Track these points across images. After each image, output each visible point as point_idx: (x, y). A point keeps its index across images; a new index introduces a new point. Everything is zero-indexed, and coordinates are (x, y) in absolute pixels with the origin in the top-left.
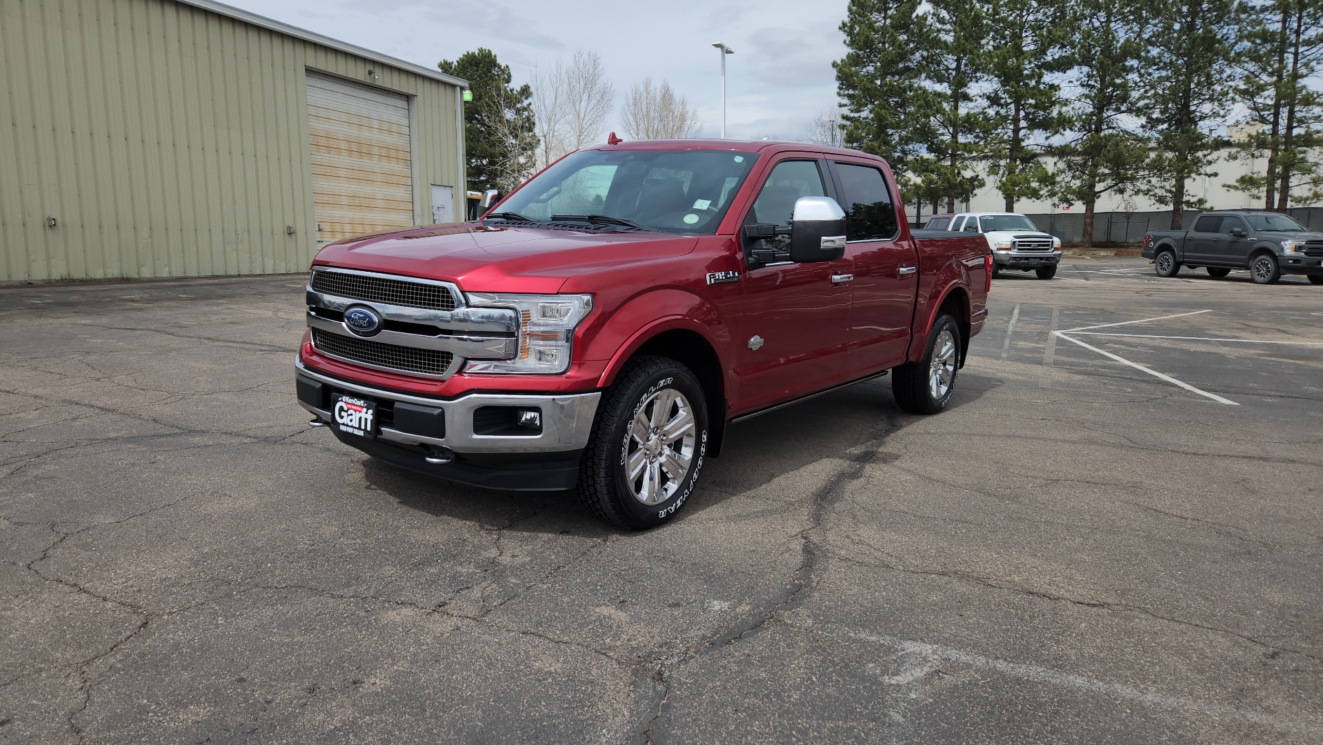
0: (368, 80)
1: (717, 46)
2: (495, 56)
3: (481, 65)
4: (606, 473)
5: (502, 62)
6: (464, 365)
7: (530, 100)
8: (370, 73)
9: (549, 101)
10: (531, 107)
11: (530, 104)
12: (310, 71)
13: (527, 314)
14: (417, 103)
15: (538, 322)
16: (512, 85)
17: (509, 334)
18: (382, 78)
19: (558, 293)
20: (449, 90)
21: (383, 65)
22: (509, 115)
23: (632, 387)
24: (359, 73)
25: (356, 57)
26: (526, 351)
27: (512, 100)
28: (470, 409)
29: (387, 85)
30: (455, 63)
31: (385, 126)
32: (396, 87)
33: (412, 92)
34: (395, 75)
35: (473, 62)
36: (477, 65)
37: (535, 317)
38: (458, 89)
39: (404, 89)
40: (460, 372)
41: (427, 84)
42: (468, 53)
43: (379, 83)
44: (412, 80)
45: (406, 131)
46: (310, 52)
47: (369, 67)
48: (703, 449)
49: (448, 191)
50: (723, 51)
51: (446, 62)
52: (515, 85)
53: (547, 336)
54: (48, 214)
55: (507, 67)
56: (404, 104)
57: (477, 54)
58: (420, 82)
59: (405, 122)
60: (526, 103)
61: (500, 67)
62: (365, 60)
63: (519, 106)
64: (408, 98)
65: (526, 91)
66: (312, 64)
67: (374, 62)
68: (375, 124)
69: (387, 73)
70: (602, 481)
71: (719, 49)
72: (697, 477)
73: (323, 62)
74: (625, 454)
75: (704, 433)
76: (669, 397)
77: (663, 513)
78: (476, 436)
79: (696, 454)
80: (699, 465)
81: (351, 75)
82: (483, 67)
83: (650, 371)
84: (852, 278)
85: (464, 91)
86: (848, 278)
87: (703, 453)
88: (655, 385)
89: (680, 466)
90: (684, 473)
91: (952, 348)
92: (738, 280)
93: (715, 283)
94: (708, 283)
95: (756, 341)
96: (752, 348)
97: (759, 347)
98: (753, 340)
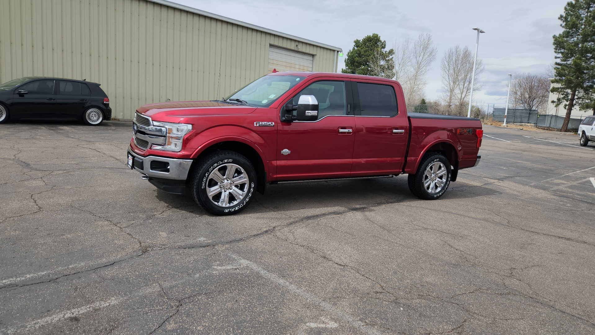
0: (296, 49)
1: (475, 29)
2: (380, 37)
3: (372, 41)
4: (196, 190)
5: (382, 39)
6: (151, 146)
7: (393, 56)
8: (297, 46)
9: (401, 56)
11: (393, 58)
12: (271, 45)
13: (170, 130)
14: (316, 58)
15: (175, 133)
16: (385, 49)
17: (165, 136)
18: (302, 48)
19: (179, 123)
20: (332, 52)
21: (303, 43)
22: (382, 63)
23: (210, 161)
24: (292, 46)
25: (291, 40)
26: (170, 143)
27: (384, 56)
28: (150, 161)
29: (304, 51)
30: (361, 40)
31: (302, 68)
32: (307, 52)
33: (314, 53)
34: (308, 46)
35: (369, 40)
36: (371, 41)
37: (175, 131)
38: (336, 52)
39: (311, 52)
40: (150, 148)
41: (322, 50)
42: (368, 36)
43: (300, 50)
44: (315, 48)
45: (311, 69)
46: (272, 38)
47: (297, 43)
48: (252, 190)
50: (478, 32)
51: (357, 40)
52: (387, 49)
53: (178, 138)
54: (168, 98)
55: (385, 41)
56: (311, 58)
57: (371, 36)
58: (319, 49)
59: (311, 66)
60: (391, 57)
61: (381, 41)
62: (295, 41)
63: (387, 59)
64: (313, 56)
65: (391, 52)
66: (272, 43)
67: (299, 42)
68: (297, 67)
69: (304, 46)
70: (195, 193)
71: (477, 31)
72: (248, 200)
73: (277, 42)
74: (205, 185)
75: (253, 184)
76: (232, 167)
77: (227, 211)
78: (151, 171)
79: (249, 191)
80: (250, 196)
81: (288, 47)
82: (373, 42)
83: (221, 156)
84: (352, 131)
85: (339, 53)
86: (349, 131)
87: (252, 191)
88: (222, 161)
89: (240, 195)
90: (242, 197)
91: (444, 171)
92: (274, 126)
93: (259, 126)
94: (255, 125)
95: (286, 151)
96: (284, 154)
97: (288, 153)
98: (284, 150)
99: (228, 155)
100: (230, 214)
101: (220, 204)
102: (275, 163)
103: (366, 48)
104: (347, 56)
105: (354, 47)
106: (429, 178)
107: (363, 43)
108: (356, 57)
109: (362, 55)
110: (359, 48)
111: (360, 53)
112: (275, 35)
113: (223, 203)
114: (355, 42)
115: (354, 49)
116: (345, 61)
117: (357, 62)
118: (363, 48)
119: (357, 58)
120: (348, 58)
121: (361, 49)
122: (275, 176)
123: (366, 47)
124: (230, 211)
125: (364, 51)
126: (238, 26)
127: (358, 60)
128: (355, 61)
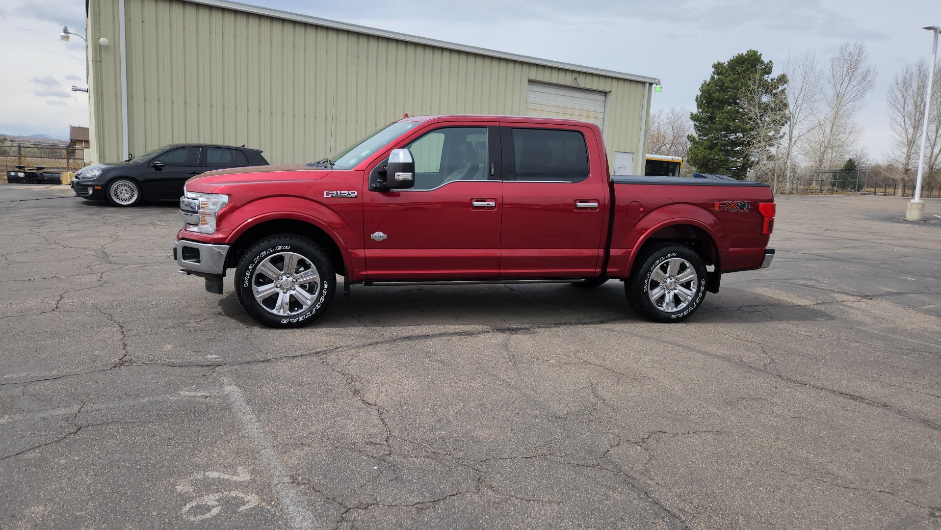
0: (574, 85)
1: (929, 28)
2: (761, 55)
3: (746, 63)
5: (765, 59)
6: (186, 227)
7: (785, 86)
8: (575, 79)
9: (798, 85)
10: (785, 91)
11: (785, 89)
12: (531, 82)
13: (203, 203)
14: (611, 97)
15: (210, 208)
16: (772, 76)
17: (198, 213)
18: (583, 82)
20: (640, 86)
21: (586, 74)
22: (765, 99)
23: (255, 247)
24: (568, 80)
25: (566, 70)
26: (203, 222)
27: (768, 88)
28: (181, 247)
29: (588, 86)
30: (727, 63)
31: (585, 113)
32: (595, 87)
33: (607, 90)
35: (741, 61)
36: (743, 63)
37: (210, 205)
38: (648, 84)
39: (602, 88)
40: (185, 230)
41: (621, 83)
42: (739, 54)
43: (582, 85)
44: (609, 81)
45: (602, 116)
46: (533, 70)
47: (575, 76)
49: (630, 156)
50: (935, 32)
51: (719, 64)
52: (775, 74)
53: (212, 215)
55: (771, 62)
56: (602, 98)
57: (744, 54)
58: (615, 82)
59: (602, 110)
60: (781, 88)
61: (762, 62)
62: (573, 71)
63: (774, 91)
64: (605, 93)
65: (783, 79)
66: (533, 77)
67: (579, 73)
68: (577, 112)
69: (589, 78)
71: (932, 31)
72: (318, 307)
73: (541, 75)
74: (250, 282)
75: (325, 283)
76: (292, 257)
77: (285, 321)
78: (183, 261)
79: (320, 294)
80: (321, 301)
81: (561, 82)
82: (748, 64)
83: (272, 240)
84: (494, 205)
85: (654, 86)
86: (488, 204)
87: (324, 294)
88: (274, 248)
89: (307, 299)
90: (309, 303)
91: (692, 274)
92: (356, 197)
93: (332, 197)
94: (325, 196)
95: (379, 235)
96: (376, 239)
97: (382, 239)
98: (376, 234)
99: (283, 239)
100: (290, 326)
101: (274, 311)
102: (361, 253)
103: (735, 76)
104: (701, 91)
105: (713, 74)
106: (660, 284)
107: (729, 67)
108: (715, 92)
109: (727, 87)
110: (720, 76)
111: (723, 85)
112: (537, 65)
113: (280, 310)
114: (714, 66)
115: (713, 78)
116: (697, 100)
117: (717, 100)
118: (730, 75)
119: (717, 92)
120: (701, 94)
121: (725, 77)
122: (364, 273)
123: (734, 74)
124: (290, 321)
125: (731, 81)
126: (476, 55)
127: (718, 97)
128: (713, 99)
